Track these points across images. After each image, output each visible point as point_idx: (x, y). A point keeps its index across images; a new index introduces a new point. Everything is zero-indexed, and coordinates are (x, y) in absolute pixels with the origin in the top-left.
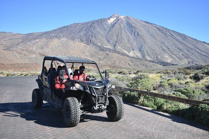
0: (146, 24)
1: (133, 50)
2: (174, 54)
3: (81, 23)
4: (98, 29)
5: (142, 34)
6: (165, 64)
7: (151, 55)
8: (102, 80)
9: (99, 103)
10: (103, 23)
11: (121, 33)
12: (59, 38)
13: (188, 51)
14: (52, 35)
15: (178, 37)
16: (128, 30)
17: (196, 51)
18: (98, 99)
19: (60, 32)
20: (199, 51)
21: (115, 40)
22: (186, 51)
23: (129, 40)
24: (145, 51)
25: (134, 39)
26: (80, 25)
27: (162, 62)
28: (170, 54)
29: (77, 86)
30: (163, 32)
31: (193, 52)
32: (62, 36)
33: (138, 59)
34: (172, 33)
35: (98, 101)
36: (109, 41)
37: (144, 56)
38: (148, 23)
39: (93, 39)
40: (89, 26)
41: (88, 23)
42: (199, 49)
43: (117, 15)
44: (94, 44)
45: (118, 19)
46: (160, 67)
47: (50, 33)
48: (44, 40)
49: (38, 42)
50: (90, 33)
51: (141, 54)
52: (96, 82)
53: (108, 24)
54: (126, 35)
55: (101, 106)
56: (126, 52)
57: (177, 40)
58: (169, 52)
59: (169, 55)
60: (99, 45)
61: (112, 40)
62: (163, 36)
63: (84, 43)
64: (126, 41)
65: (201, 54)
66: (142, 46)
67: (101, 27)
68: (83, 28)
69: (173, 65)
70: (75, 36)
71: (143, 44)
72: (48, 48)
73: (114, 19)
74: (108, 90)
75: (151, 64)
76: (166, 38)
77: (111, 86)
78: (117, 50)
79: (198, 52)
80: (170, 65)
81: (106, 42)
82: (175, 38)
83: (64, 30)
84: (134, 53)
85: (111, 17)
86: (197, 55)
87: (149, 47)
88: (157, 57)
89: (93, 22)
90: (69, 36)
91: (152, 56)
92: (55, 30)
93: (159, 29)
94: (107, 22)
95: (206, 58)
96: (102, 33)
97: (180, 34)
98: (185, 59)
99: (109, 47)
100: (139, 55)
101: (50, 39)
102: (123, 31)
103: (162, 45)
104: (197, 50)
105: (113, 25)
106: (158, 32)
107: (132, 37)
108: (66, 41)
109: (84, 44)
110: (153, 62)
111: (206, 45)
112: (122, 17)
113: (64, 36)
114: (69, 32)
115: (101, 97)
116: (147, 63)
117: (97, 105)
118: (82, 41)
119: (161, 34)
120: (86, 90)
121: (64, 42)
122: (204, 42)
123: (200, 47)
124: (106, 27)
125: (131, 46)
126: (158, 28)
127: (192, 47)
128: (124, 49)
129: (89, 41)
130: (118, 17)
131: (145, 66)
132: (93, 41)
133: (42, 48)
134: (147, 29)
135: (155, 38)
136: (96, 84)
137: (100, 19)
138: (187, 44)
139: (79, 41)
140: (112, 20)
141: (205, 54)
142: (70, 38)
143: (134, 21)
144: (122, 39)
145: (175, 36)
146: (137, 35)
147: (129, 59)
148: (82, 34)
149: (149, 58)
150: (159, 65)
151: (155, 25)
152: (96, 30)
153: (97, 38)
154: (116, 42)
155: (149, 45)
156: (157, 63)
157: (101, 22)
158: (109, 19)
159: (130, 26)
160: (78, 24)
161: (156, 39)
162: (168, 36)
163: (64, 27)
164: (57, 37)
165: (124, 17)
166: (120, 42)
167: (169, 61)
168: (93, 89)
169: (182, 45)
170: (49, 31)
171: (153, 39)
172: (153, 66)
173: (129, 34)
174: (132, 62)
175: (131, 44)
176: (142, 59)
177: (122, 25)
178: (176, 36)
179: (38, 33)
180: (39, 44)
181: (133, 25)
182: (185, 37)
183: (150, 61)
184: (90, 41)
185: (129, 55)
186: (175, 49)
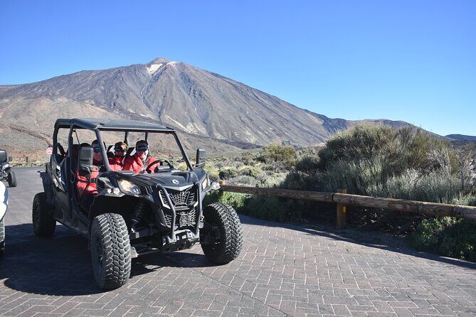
0: (215, 78)
1: (192, 121)
2: (260, 130)
3: (96, 71)
4: (129, 84)
5: (207, 95)
6: (245, 146)
7: (223, 130)
8: (189, 169)
9: (181, 226)
10: (137, 72)
11: (171, 91)
12: (52, 97)
13: (282, 124)
14: (37, 90)
15: (266, 102)
16: (183, 87)
17: (294, 125)
18: (178, 217)
19: (55, 85)
20: (299, 125)
21: (160, 104)
22: (278, 124)
23: (185, 105)
24: (213, 124)
25: (194, 103)
26: (94, 74)
27: (240, 143)
28: (254, 128)
29: (126, 186)
30: (241, 93)
31: (290, 126)
32: (58, 93)
33: (201, 137)
34: (256, 94)
35: (178, 222)
36: (149, 106)
37: (210, 133)
38: (217, 75)
39: (120, 101)
40: (111, 76)
41: (109, 71)
42: (299, 122)
43: (163, 60)
44: (121, 110)
45: (165, 67)
46: (238, 151)
47: (34, 87)
48: (20, 100)
49: (7, 104)
50: (114, 90)
51: (206, 128)
52: (175, 174)
53: (148, 74)
54: (180, 95)
55: (185, 233)
56: (179, 124)
57: (265, 106)
58: (252, 126)
59: (252, 130)
60: (131, 111)
61: (154, 104)
62: (243, 98)
63: (103, 108)
64: (180, 105)
65: (302, 130)
66: (207, 116)
67: (133, 80)
68: (99, 80)
69: (258, 147)
70: (85, 94)
71: (210, 113)
72: (30, 115)
73: (158, 66)
74: (202, 195)
75: (222, 145)
76: (246, 102)
77: (209, 184)
78: (163, 121)
79: (298, 127)
80: (253, 148)
81: (144, 107)
82: (261, 103)
83: (61, 83)
84: (195, 127)
85: (153, 63)
86: (296, 132)
87: (219, 117)
88: (233, 134)
89: (120, 71)
90: (72, 94)
91: (225, 133)
92: (43, 82)
93: (236, 87)
94: (146, 70)
95: (309, 136)
96: (137, 90)
97: (269, 97)
98: (277, 137)
99: (149, 116)
100: (203, 131)
101: (33, 98)
102: (174, 89)
103: (242, 115)
104: (296, 123)
105: (156, 77)
106: (234, 91)
107: (190, 99)
108: (67, 103)
109: (103, 111)
110: (226, 143)
111: (309, 115)
112: (172, 63)
113: (62, 94)
114: (72, 86)
115: (184, 211)
116: (216, 144)
117: (175, 233)
118: (98, 104)
119: (239, 95)
120: (147, 197)
121: (61, 106)
122: (306, 111)
123: (300, 118)
124: (143, 79)
125: (188, 114)
126: (234, 85)
127: (288, 118)
128: (177, 120)
129: (112, 104)
130: (165, 64)
131: (213, 149)
132: (119, 104)
133: (16, 116)
134: (215, 87)
135: (228, 101)
136: (173, 181)
137: (132, 66)
138: (281, 113)
139: (92, 105)
140: (154, 68)
141: (307, 129)
142: (75, 98)
143: (193, 72)
144: (173, 102)
145: (261, 99)
146: (199, 95)
147: (186, 138)
148: (98, 91)
149: (219, 137)
150: (236, 148)
151: (231, 80)
152: (126, 84)
153: (128, 99)
154: (162, 108)
155: (220, 113)
156: (233, 144)
157: (135, 70)
158: (149, 65)
159: (187, 80)
160: (91, 72)
161: (231, 103)
162: (250, 99)
163: (63, 77)
164: (47, 95)
165: (176, 64)
166: (169, 107)
167: (253, 140)
168: (164, 192)
169: (273, 114)
170: (32, 84)
171: (226, 103)
172: (225, 149)
173: (186, 95)
174: (191, 142)
175: (189, 111)
176: (207, 138)
177: (172, 78)
178: (263, 100)
179: (8, 86)
180: (9, 107)
181: (192, 78)
182: (276, 101)
183: (221, 141)
184: (114, 105)
185: (186, 130)
186: (262, 121)
